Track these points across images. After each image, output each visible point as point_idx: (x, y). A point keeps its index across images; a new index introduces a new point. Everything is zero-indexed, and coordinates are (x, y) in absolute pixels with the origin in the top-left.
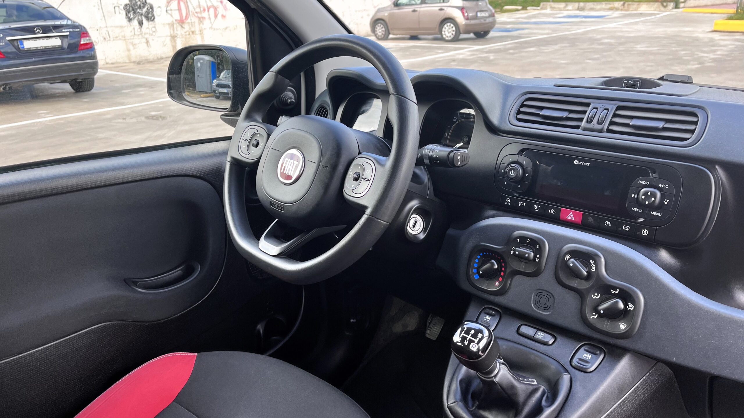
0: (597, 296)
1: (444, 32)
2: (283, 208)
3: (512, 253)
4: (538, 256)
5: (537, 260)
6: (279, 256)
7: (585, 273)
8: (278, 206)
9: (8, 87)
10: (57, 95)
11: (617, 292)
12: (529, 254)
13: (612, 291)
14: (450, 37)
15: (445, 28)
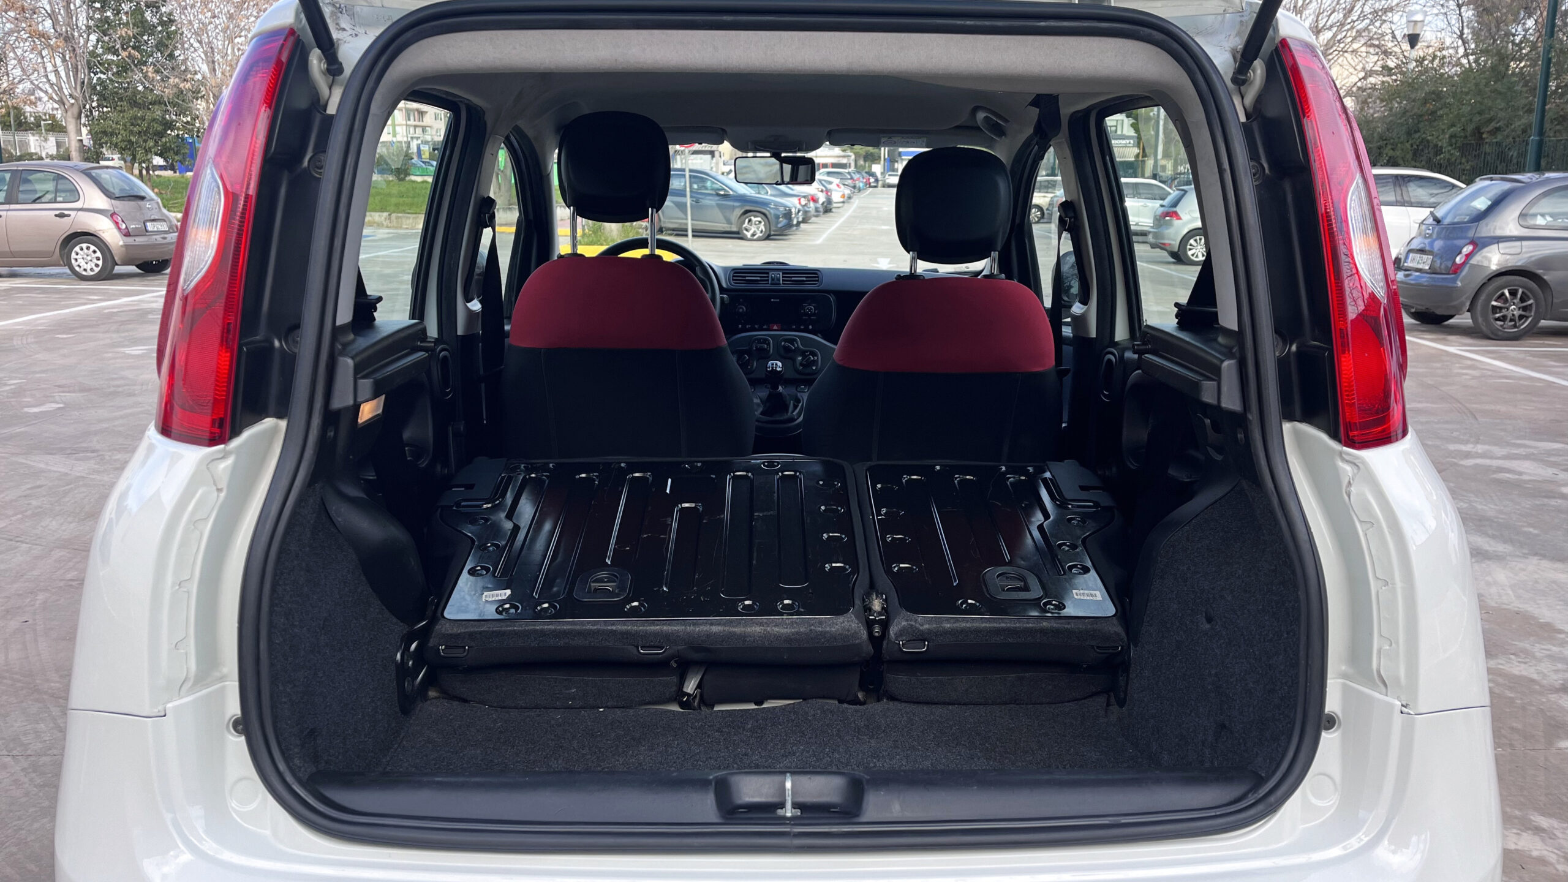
0: (800, 358)
1: (76, 260)
7: (794, 348)
14: (92, 270)
15: (77, 254)
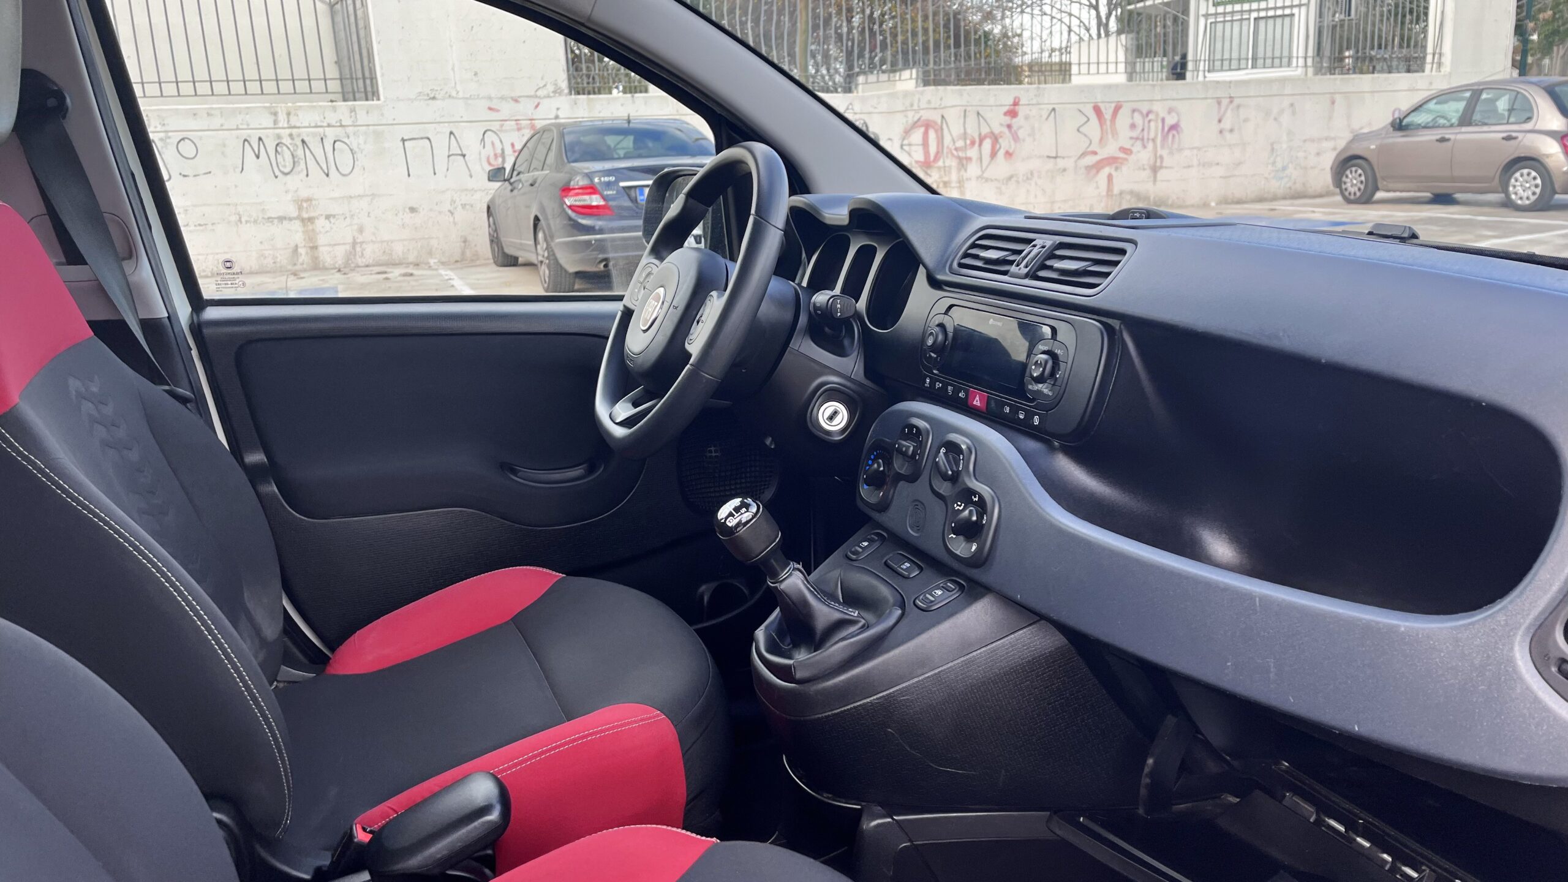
0: (960, 506)
1: (1514, 187)
2: (633, 361)
3: (899, 448)
4: (919, 452)
5: (917, 457)
7: (950, 472)
8: (631, 359)
11: (977, 499)
13: (971, 497)
14: (1528, 198)
15: (1516, 180)
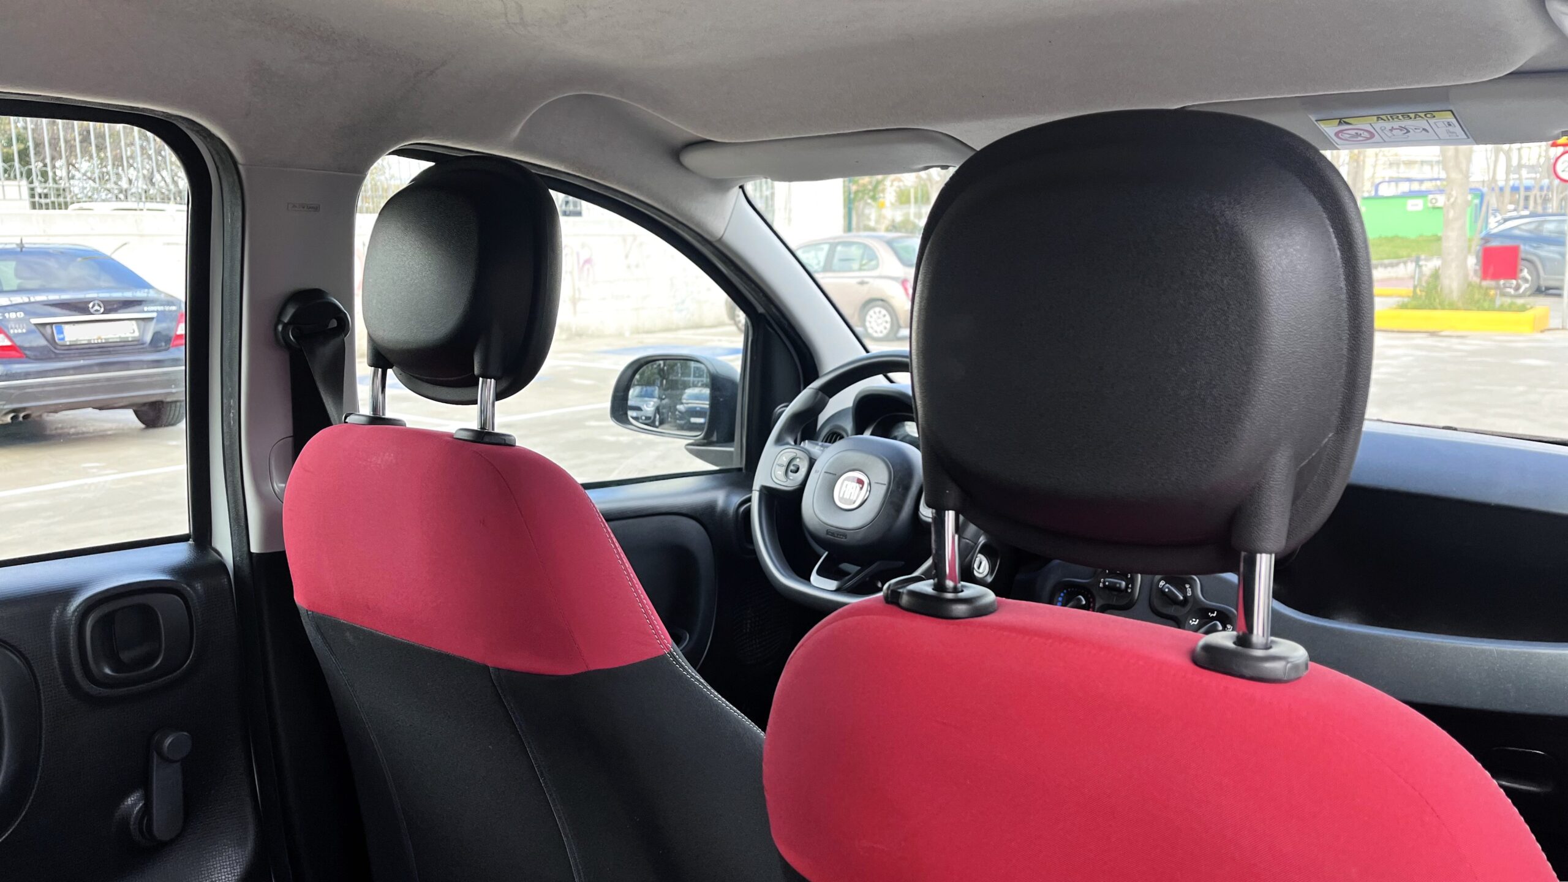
0: (1195, 621)
1: (870, 322)
2: (845, 536)
3: (1101, 585)
4: (1130, 586)
5: (1129, 591)
6: (838, 591)
7: (1181, 598)
8: (838, 534)
9: (22, 415)
10: (109, 433)
11: (1215, 615)
12: (1120, 584)
13: (1210, 614)
14: (881, 332)
15: (871, 317)
